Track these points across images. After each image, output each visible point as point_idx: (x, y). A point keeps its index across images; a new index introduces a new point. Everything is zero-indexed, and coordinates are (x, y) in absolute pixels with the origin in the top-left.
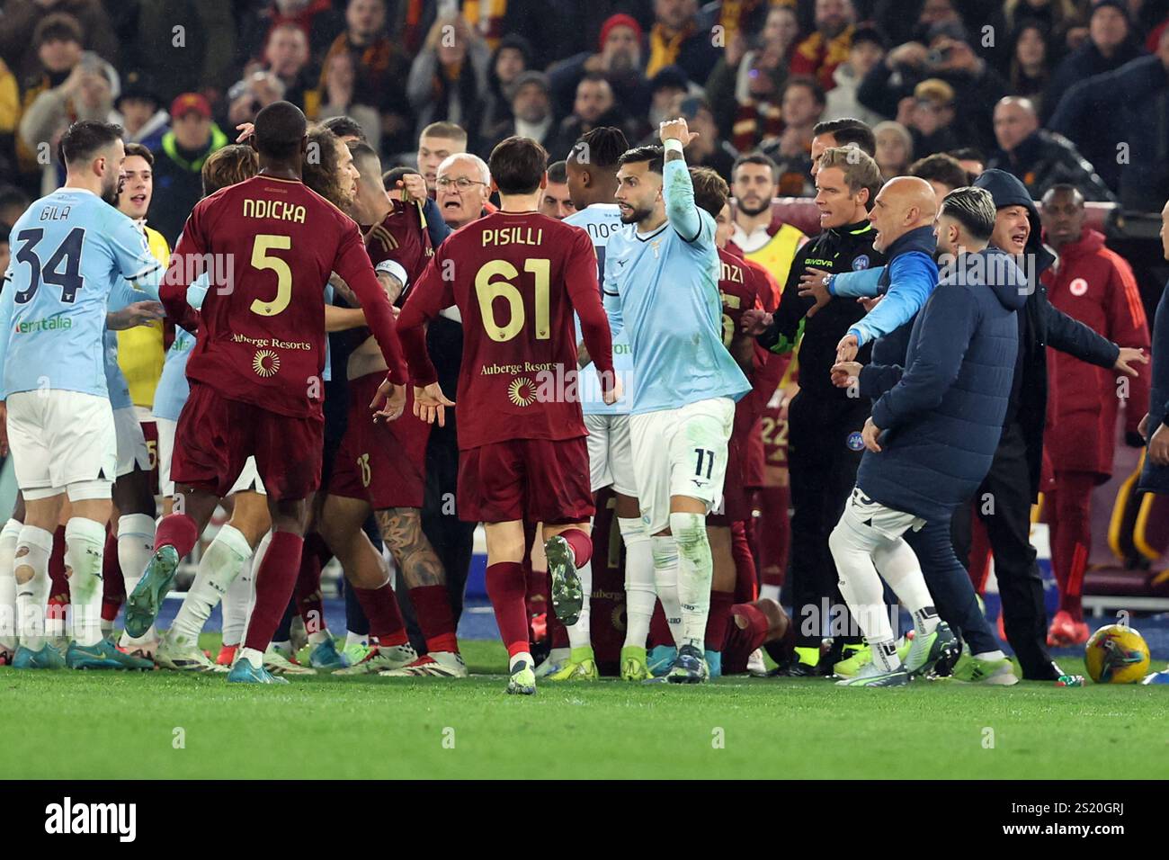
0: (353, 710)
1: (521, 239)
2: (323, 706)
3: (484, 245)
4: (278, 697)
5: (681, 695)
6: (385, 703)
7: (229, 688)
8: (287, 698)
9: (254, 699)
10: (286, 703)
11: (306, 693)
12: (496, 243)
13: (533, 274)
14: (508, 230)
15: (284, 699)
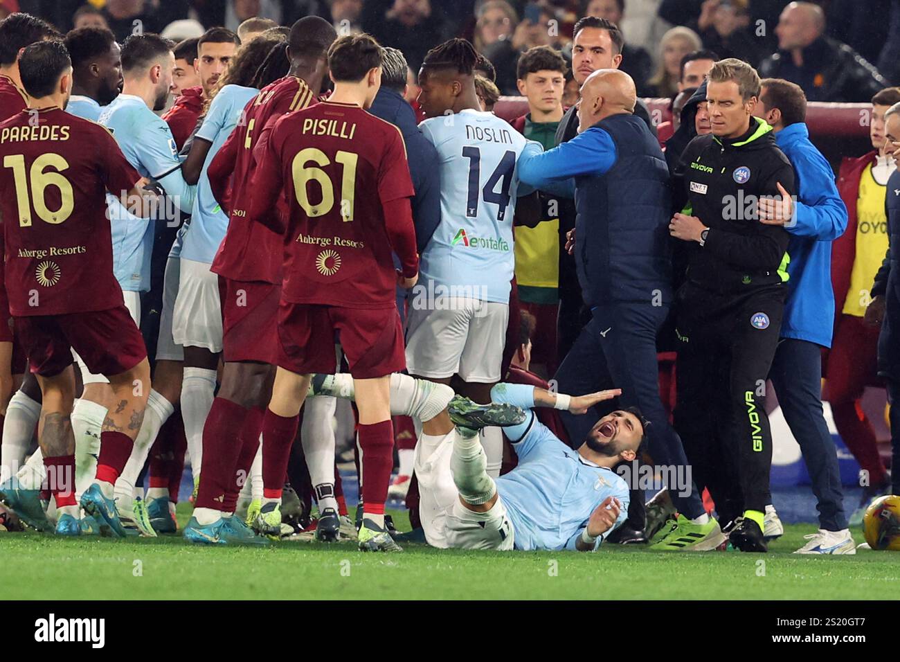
0: (182, 570)
1: (336, 132)
2: (155, 567)
3: (304, 133)
4: (113, 558)
5: (487, 558)
6: (212, 563)
7: (68, 549)
8: (122, 559)
9: (91, 559)
10: (121, 564)
11: (139, 554)
12: (314, 133)
13: (342, 165)
14: (326, 121)
15: (119, 559)
